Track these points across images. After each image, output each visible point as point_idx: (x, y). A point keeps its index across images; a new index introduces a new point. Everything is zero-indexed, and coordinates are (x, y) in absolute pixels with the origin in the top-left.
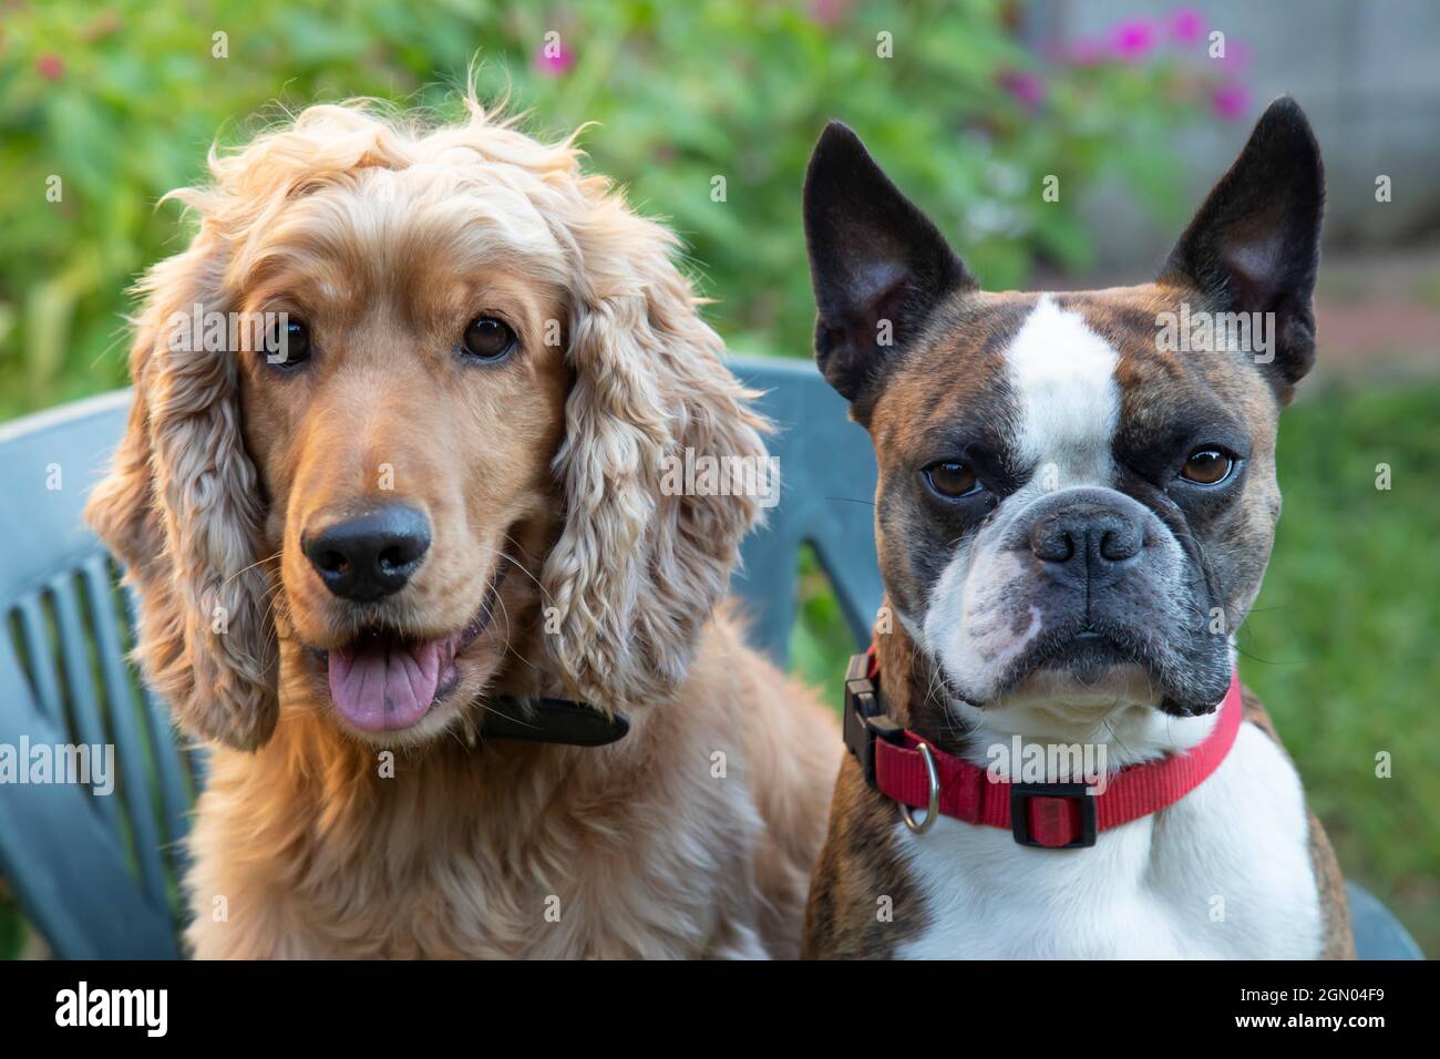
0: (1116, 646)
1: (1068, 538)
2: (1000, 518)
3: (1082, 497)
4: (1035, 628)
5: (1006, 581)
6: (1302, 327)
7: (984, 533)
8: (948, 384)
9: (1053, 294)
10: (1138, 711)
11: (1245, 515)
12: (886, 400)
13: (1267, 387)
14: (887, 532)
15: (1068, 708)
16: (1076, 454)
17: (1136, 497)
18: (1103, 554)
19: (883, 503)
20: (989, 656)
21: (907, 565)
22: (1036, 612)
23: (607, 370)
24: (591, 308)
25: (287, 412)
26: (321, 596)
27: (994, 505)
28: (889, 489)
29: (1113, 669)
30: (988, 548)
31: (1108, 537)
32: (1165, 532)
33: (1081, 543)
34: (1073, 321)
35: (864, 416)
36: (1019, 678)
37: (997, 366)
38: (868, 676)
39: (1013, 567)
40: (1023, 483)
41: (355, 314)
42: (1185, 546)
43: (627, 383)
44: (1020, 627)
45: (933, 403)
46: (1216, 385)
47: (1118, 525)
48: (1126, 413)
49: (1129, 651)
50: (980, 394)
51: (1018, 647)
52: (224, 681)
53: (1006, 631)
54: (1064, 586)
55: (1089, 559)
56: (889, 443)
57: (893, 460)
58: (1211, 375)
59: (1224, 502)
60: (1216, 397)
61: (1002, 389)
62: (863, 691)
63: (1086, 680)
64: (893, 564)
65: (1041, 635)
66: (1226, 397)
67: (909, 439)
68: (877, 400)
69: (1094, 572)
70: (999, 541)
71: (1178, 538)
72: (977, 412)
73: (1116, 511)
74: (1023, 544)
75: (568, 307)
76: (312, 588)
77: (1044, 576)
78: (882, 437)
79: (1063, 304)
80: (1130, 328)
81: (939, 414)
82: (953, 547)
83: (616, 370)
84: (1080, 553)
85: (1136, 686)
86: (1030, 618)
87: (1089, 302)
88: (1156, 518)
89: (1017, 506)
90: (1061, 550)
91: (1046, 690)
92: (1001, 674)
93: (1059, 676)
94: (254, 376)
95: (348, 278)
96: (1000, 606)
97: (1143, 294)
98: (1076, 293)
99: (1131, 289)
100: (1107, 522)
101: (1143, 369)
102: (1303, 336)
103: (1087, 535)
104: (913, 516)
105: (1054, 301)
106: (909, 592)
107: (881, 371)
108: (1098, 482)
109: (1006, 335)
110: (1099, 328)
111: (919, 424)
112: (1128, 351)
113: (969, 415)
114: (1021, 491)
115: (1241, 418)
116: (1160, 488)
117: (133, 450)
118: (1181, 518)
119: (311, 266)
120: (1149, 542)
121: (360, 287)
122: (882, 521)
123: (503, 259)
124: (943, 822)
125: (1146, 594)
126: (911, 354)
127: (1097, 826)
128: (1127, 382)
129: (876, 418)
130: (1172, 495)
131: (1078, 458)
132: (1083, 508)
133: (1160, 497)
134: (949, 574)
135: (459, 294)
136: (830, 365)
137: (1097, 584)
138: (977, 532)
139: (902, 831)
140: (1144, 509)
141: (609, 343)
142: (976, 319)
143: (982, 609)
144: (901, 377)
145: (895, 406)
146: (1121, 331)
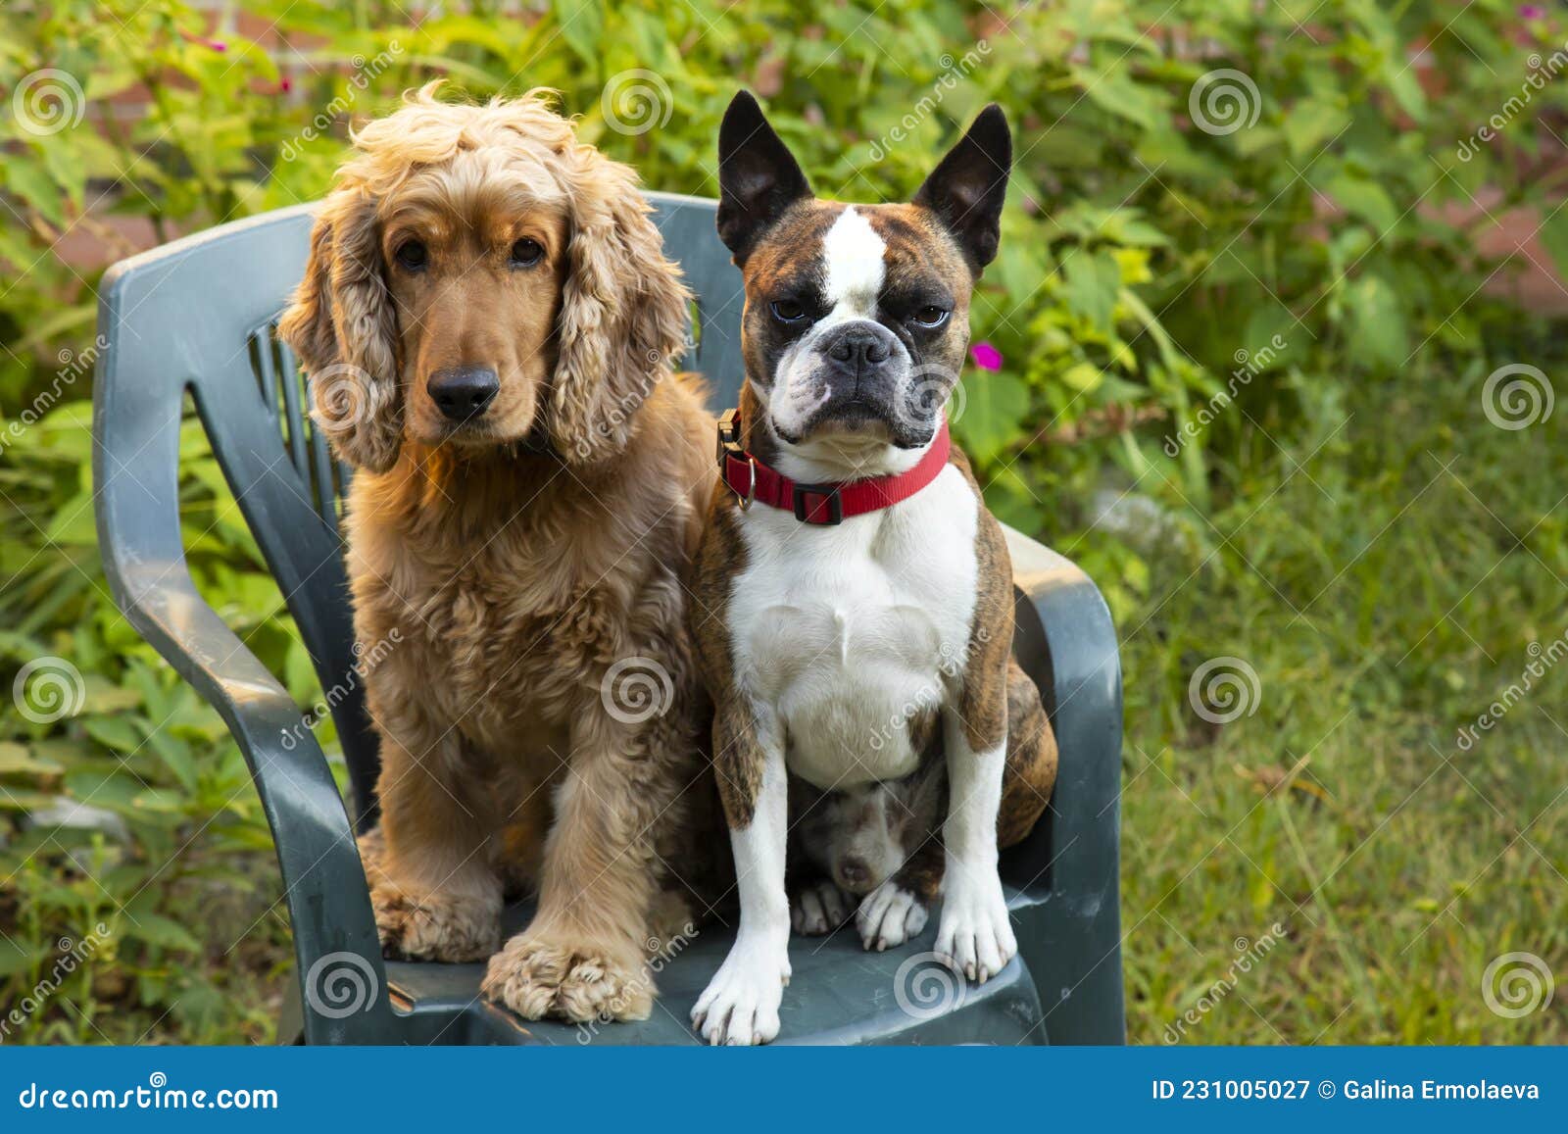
0: (871, 409)
1: (849, 347)
2: (813, 333)
3: (858, 325)
4: (827, 395)
5: (813, 369)
6: (992, 236)
7: (803, 340)
8: (790, 253)
9: (855, 205)
10: (883, 447)
11: (950, 342)
12: (755, 255)
13: (967, 269)
14: (748, 335)
15: (842, 444)
16: (859, 300)
17: (889, 327)
18: (868, 358)
19: (746, 316)
20: (800, 409)
21: (759, 357)
22: (828, 387)
23: (585, 266)
24: (582, 231)
25: (414, 293)
26: (437, 416)
27: (810, 325)
28: (751, 309)
29: (866, 422)
30: (805, 349)
31: (871, 348)
32: (903, 348)
33: (856, 351)
34: (865, 221)
35: (741, 262)
36: (816, 424)
37: (818, 246)
38: (733, 421)
39: (818, 361)
40: (827, 314)
41: (451, 245)
42: (913, 357)
43: (595, 276)
44: (818, 395)
45: (781, 263)
46: (938, 267)
47: (877, 342)
48: (888, 280)
49: (877, 413)
50: (808, 262)
51: (817, 405)
52: (377, 434)
53: (811, 396)
54: (844, 374)
55: (860, 360)
56: (754, 283)
57: (755, 292)
58: (936, 261)
59: (937, 333)
60: (937, 273)
61: (820, 260)
62: (728, 428)
63: (853, 428)
64: (751, 354)
65: (830, 400)
66: (943, 274)
67: (765, 281)
68: (749, 255)
69: (862, 368)
70: (811, 346)
71: (910, 352)
72: (805, 271)
73: (877, 334)
74: (825, 348)
75: (569, 226)
76: (432, 410)
77: (834, 368)
78: (750, 278)
79: (859, 211)
80: (893, 229)
81: (783, 271)
82: (785, 347)
83: (591, 267)
84: (855, 357)
85: (880, 432)
86: (824, 390)
87: (874, 212)
88: (898, 339)
89: (824, 326)
90: (845, 353)
91: (830, 430)
92: (806, 420)
93: (839, 423)
94: (393, 268)
95: (447, 223)
96: (809, 382)
97: (904, 211)
98: (869, 205)
99: (898, 206)
100: (871, 340)
101: (900, 255)
102: (991, 240)
103: (860, 346)
104: (763, 328)
105: (855, 209)
106: (761, 371)
107: (753, 237)
108: (868, 318)
109: (826, 228)
110: (877, 229)
111: (772, 274)
112: (892, 245)
113: (800, 273)
114: (826, 318)
115: (950, 286)
116: (902, 324)
117: (309, 288)
118: (912, 341)
119: (425, 216)
120: (893, 353)
121: (453, 227)
122: (745, 327)
123: (531, 205)
124: (755, 505)
125: (889, 381)
126: (771, 231)
127: (841, 513)
128: (890, 263)
129: (748, 265)
130: (908, 328)
131: (859, 302)
132: (859, 331)
133: (902, 329)
134: (782, 364)
135: (508, 230)
136: (724, 230)
137: (864, 374)
138: (799, 340)
139: (737, 511)
140: (893, 334)
141: (587, 252)
142: (810, 216)
143: (798, 383)
144: (764, 243)
145: (760, 261)
146: (890, 232)
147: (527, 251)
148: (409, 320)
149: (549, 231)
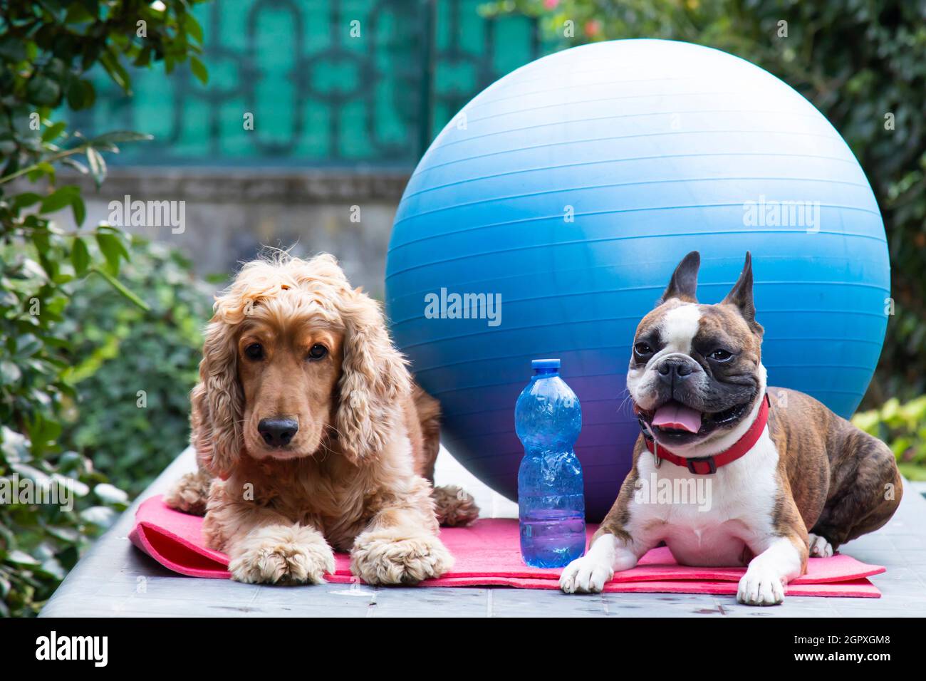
1: (668, 367)
5: (649, 379)
18: (678, 373)
27: (652, 356)
31: (682, 368)
32: (701, 368)
33: (671, 369)
42: (708, 373)
47: (685, 364)
48: (699, 332)
51: (653, 402)
53: (649, 396)
54: (665, 383)
55: (673, 374)
59: (727, 365)
65: (659, 399)
69: (674, 379)
71: (705, 371)
74: (656, 368)
77: (660, 378)
84: (671, 372)
88: (698, 364)
89: (659, 356)
90: (665, 370)
96: (647, 388)
101: (708, 321)
112: (705, 316)
116: (704, 358)
118: (709, 366)
119: (264, 328)
120: (695, 371)
121: (278, 335)
125: (691, 388)
128: (701, 323)
130: (707, 360)
135: (309, 339)
137: (676, 383)
140: (696, 361)
147: (318, 351)
148: (249, 387)
149: (330, 340)
